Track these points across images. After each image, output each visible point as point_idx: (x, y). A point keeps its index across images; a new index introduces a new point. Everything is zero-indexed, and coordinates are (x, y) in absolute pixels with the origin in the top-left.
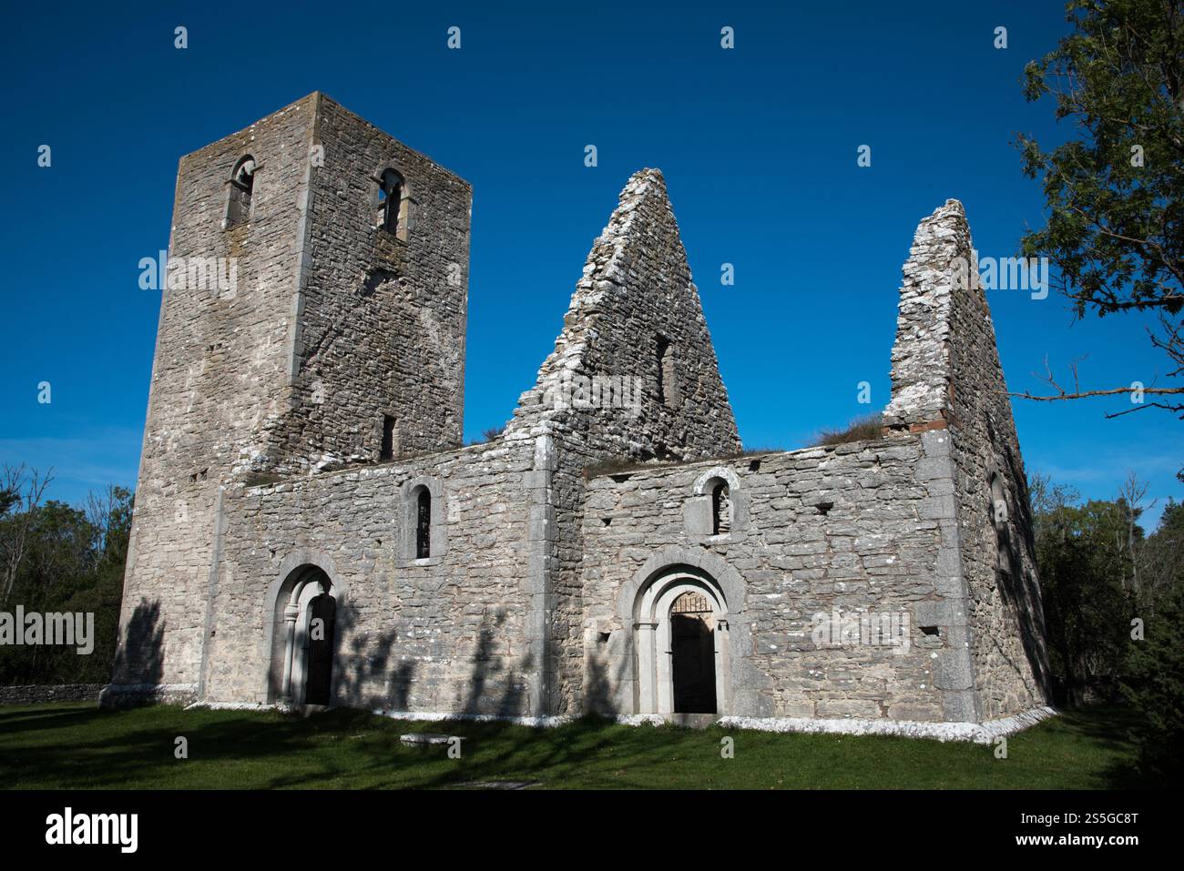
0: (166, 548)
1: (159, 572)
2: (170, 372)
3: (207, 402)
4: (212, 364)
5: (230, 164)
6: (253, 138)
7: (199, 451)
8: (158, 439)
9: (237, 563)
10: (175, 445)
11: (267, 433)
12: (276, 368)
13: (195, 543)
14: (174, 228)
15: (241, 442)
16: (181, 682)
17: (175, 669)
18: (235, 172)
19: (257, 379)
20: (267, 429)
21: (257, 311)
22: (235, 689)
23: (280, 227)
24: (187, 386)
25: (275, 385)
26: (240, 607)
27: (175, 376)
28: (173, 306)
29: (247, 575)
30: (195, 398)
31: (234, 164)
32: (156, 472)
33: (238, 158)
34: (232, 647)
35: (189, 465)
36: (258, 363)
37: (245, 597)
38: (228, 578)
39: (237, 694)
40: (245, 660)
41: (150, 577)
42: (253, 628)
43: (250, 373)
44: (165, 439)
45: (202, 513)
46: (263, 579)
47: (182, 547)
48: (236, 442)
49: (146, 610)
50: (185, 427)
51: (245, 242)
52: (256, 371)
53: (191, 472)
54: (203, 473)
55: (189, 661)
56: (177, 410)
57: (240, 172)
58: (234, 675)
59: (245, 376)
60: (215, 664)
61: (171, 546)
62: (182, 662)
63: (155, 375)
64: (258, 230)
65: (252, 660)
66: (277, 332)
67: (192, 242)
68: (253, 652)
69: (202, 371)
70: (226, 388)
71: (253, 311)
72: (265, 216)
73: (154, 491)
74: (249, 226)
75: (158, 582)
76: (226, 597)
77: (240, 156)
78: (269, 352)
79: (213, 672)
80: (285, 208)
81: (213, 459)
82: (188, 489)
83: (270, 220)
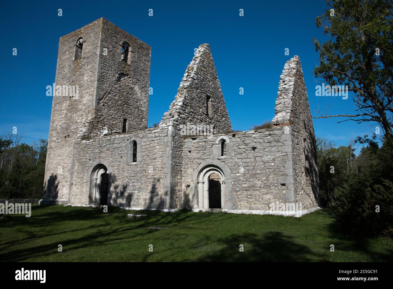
0: (58, 158)
1: (55, 166)
2: (58, 104)
3: (69, 114)
4: (70, 102)
5: (75, 40)
6: (82, 32)
7: (67, 129)
8: (54, 125)
9: (79, 163)
10: (60, 127)
11: (88, 124)
12: (90, 104)
13: (66, 157)
14: (58, 60)
15: (80, 127)
16: (63, 198)
17: (61, 195)
18: (77, 43)
19: (84, 107)
20: (88, 123)
21: (84, 86)
22: (79, 200)
23: (91, 60)
24: (63, 109)
25: (90, 109)
26: (80, 176)
27: (59, 106)
28: (58, 84)
29: (82, 167)
30: (65, 113)
31: (77, 40)
32: (54, 135)
33: (78, 38)
34: (78, 188)
35: (64, 133)
36: (85, 102)
37: (81, 173)
38: (76, 168)
39: (80, 202)
40: (82, 192)
41: (53, 167)
42: (84, 182)
43: (82, 105)
44: (57, 125)
45: (68, 148)
46: (87, 168)
47: (62, 158)
48: (78, 126)
49: (53, 177)
50: (62, 122)
51: (80, 65)
52: (84, 105)
53: (65, 135)
54: (68, 136)
55: (65, 192)
56: (60, 116)
57: (78, 42)
58: (78, 196)
59: (81, 106)
60: (73, 193)
61: (59, 158)
62: (63, 192)
63: (53, 105)
64: (84, 61)
65: (84, 192)
66: (90, 93)
67: (64, 64)
68: (84, 190)
69: (67, 104)
70: (75, 110)
71: (83, 86)
72: (86, 56)
73: (53, 141)
74: (81, 60)
75: (55, 169)
76: (76, 173)
77: (79, 37)
78: (88, 99)
79: (72, 196)
80: (93, 54)
81: (71, 131)
82: (64, 140)
83: (88, 58)
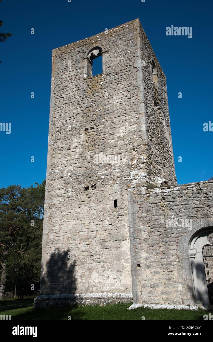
0: (71, 223)
1: (67, 235)
2: (61, 140)
3: (88, 154)
4: (88, 136)
5: (86, 51)
6: (99, 39)
7: (88, 176)
8: (57, 171)
9: (150, 228)
10: (69, 174)
11: (143, 165)
12: (135, 136)
13: (93, 220)
14: (53, 79)
15: (117, 171)
16: (92, 292)
17: (87, 285)
18: (88, 55)
19: (122, 142)
20: (143, 163)
21: (116, 112)
22: (164, 296)
23: (125, 76)
24: (73, 146)
25: (136, 144)
26: (158, 250)
27: (64, 143)
28: (58, 112)
29: (159, 233)
30: (79, 152)
31: (88, 51)
32: (58, 186)
33: (90, 49)
34: (156, 273)
35: (82, 183)
36: (122, 135)
37: (161, 245)
38: (145, 235)
39: (167, 299)
40: (170, 279)
41: (61, 238)
42: (171, 262)
43: (117, 139)
44: (62, 172)
45: (96, 205)
46: (174, 235)
47: (83, 222)
48: (114, 171)
49: (59, 255)
50: (75, 165)
51: (102, 83)
52: (120, 138)
53: (84, 186)
54: (92, 186)
55: (97, 281)
56: (68, 157)
57: (90, 55)
58: (161, 288)
59: (113, 141)
60: (144, 282)
61: (74, 222)
62: (91, 281)
63: (50, 142)
64: (109, 78)
65: (174, 280)
66: (132, 120)
67: (66, 84)
68: (175, 275)
69: (83, 139)
70: (101, 146)
71: (113, 112)
72: (113, 71)
73: (57, 196)
74: (103, 76)
75: (68, 240)
76: (145, 246)
77: (92, 47)
78: (128, 129)
80: (126, 68)
81: (99, 179)
82: (83, 194)
83: (117, 73)
